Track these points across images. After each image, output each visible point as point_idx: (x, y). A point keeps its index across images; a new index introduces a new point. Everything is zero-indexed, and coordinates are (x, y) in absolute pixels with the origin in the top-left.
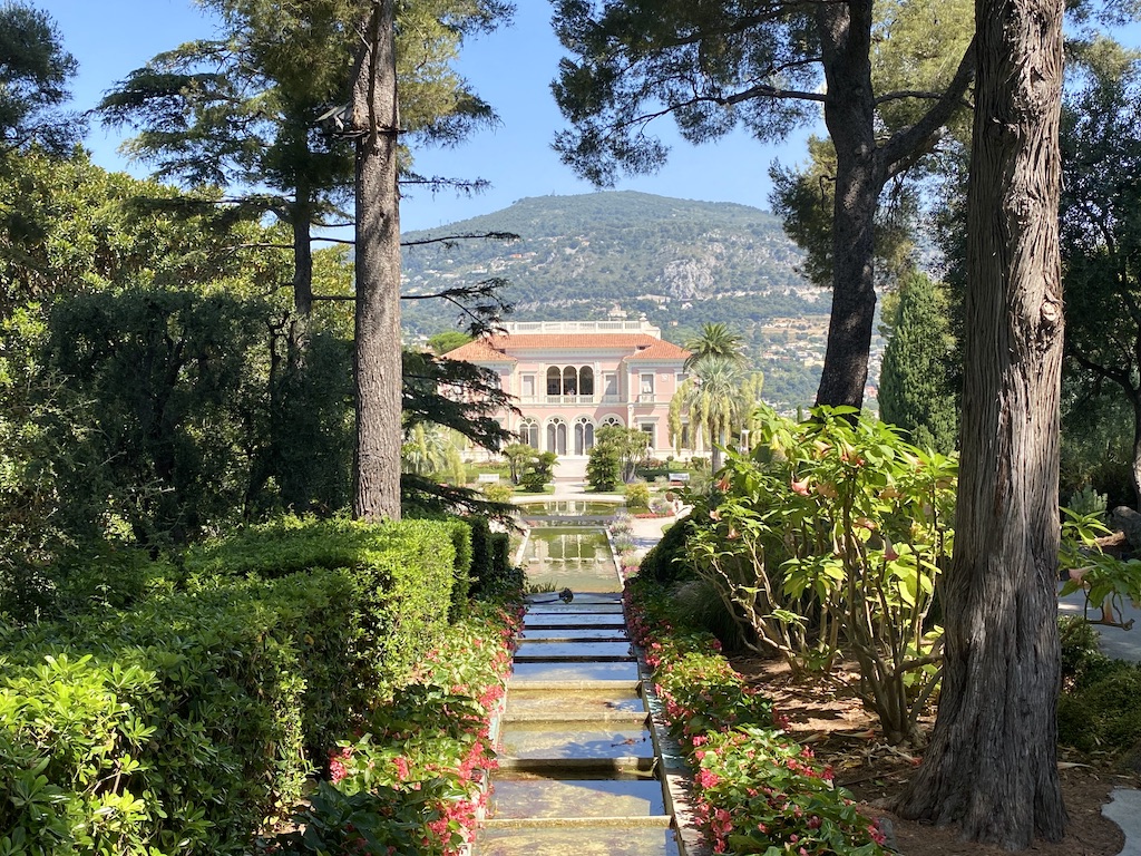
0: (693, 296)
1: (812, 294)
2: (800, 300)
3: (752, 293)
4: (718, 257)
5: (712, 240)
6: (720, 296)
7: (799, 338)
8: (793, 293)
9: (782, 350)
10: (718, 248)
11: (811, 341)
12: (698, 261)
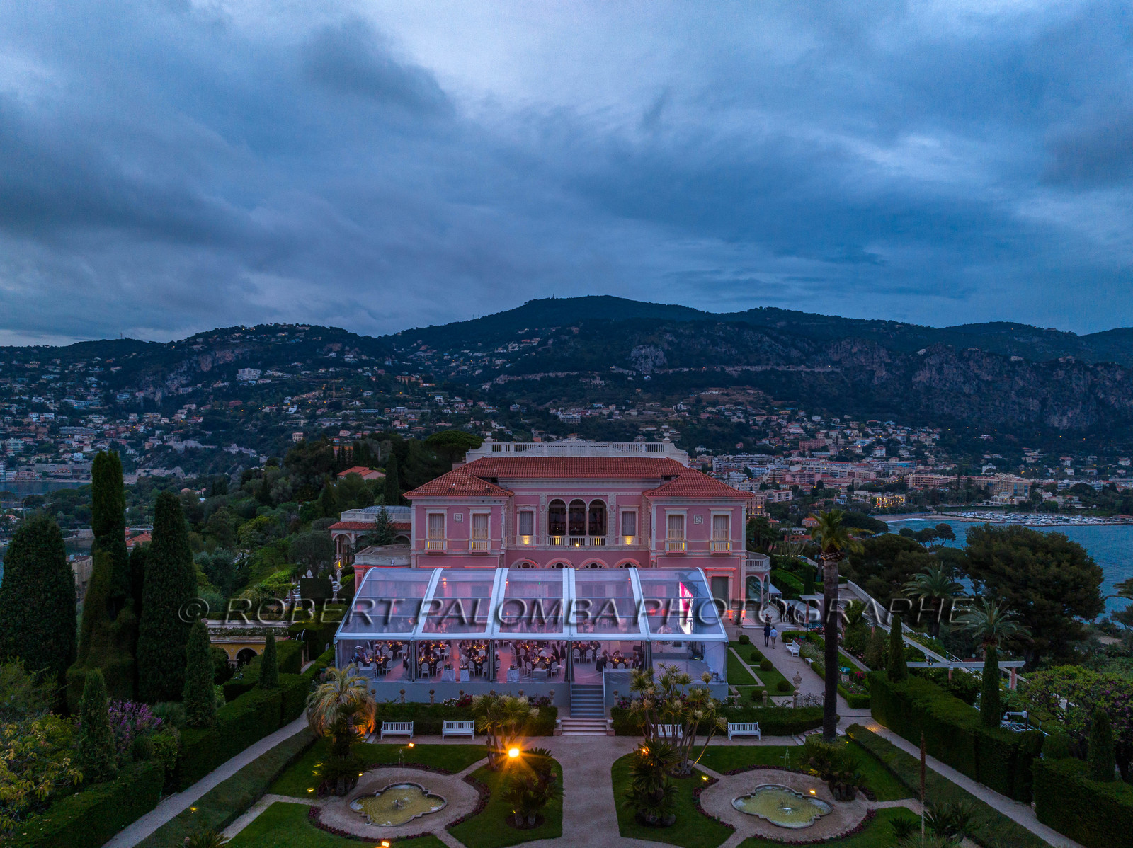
0: (652, 370)
1: (736, 371)
2: (727, 375)
3: (693, 369)
4: (670, 343)
5: (666, 331)
6: (671, 371)
7: (728, 403)
8: (723, 369)
9: (714, 410)
10: (669, 337)
11: (737, 404)
12: (656, 346)
